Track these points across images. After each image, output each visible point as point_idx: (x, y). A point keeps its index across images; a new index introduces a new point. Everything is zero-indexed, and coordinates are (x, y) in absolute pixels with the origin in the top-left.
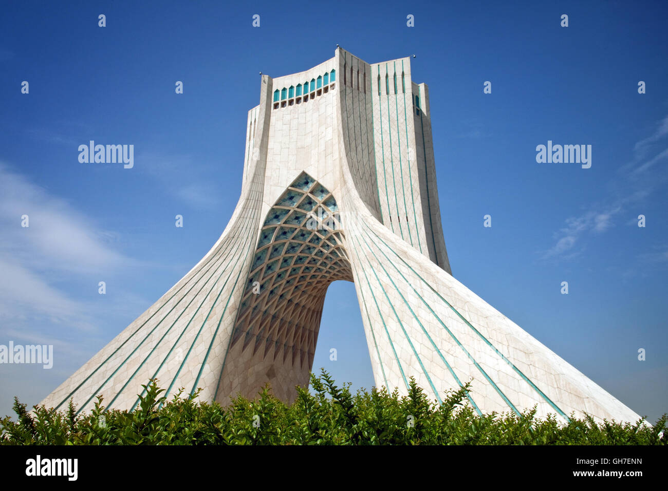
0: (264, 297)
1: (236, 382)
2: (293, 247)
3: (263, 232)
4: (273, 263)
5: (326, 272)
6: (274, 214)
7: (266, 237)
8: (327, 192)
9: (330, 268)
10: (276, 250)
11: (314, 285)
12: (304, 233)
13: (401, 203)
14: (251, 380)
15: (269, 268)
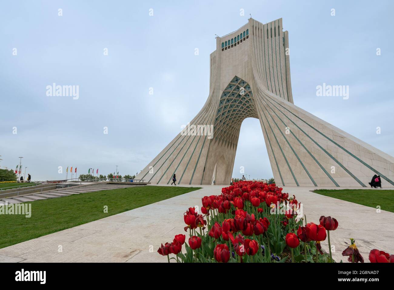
0: (221, 125)
1: (213, 154)
2: (231, 106)
3: (221, 101)
4: (224, 113)
5: (244, 115)
6: (225, 94)
7: (221, 103)
8: (246, 83)
9: (246, 113)
10: (225, 107)
11: (239, 120)
12: (236, 100)
13: (273, 85)
14: (217, 154)
15: (223, 114)
